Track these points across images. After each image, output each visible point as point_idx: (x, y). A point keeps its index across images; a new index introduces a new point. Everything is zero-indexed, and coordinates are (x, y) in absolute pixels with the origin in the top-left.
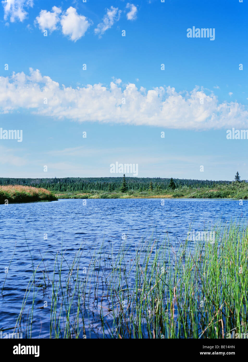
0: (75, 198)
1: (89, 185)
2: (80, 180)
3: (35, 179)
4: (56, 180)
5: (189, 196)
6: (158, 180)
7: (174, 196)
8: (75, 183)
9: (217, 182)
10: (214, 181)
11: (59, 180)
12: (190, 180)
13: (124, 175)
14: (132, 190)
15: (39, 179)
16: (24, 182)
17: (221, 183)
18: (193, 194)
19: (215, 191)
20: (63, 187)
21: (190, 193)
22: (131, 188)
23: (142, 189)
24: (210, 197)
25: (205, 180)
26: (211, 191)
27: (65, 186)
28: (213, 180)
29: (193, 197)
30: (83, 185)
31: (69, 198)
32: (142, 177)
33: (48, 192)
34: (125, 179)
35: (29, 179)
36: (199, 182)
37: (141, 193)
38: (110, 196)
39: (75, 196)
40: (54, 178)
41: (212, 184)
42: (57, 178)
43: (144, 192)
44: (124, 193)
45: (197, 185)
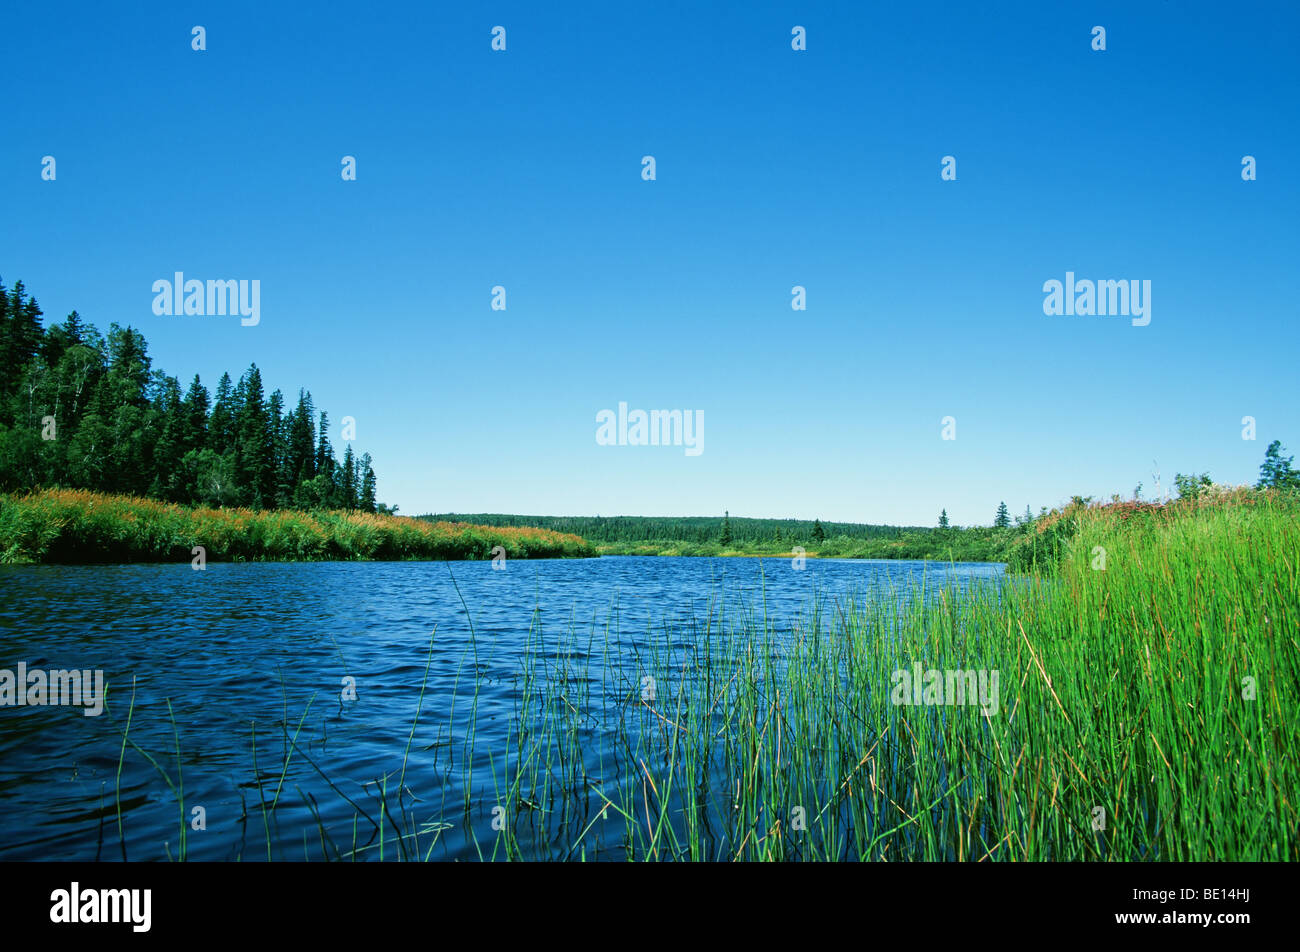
0: (633, 554)
1: (660, 532)
2: (643, 520)
3: (561, 518)
4: (599, 521)
5: (850, 554)
6: (793, 523)
7: (820, 554)
8: (634, 528)
9: (905, 529)
10: (899, 528)
11: (604, 520)
12: (853, 525)
13: (727, 513)
14: (742, 542)
15: (568, 518)
16: (542, 522)
17: (911, 530)
18: (857, 551)
19: (900, 546)
20: (611, 534)
21: (851, 547)
22: (739, 538)
23: (759, 539)
24: (891, 557)
25: (882, 525)
26: (894, 545)
27: (615, 531)
28: (897, 526)
29: (859, 557)
30: (649, 532)
31: (620, 555)
32: (762, 518)
33: (582, 543)
34: (728, 521)
35: (550, 518)
36: (869, 528)
37: (757, 547)
38: (698, 552)
39: (633, 550)
40: (595, 516)
41: (894, 533)
42: (601, 516)
43: (764, 545)
44: (725, 548)
45: (866, 534)
